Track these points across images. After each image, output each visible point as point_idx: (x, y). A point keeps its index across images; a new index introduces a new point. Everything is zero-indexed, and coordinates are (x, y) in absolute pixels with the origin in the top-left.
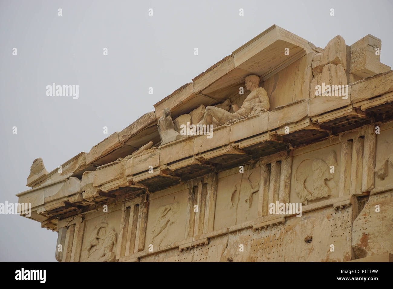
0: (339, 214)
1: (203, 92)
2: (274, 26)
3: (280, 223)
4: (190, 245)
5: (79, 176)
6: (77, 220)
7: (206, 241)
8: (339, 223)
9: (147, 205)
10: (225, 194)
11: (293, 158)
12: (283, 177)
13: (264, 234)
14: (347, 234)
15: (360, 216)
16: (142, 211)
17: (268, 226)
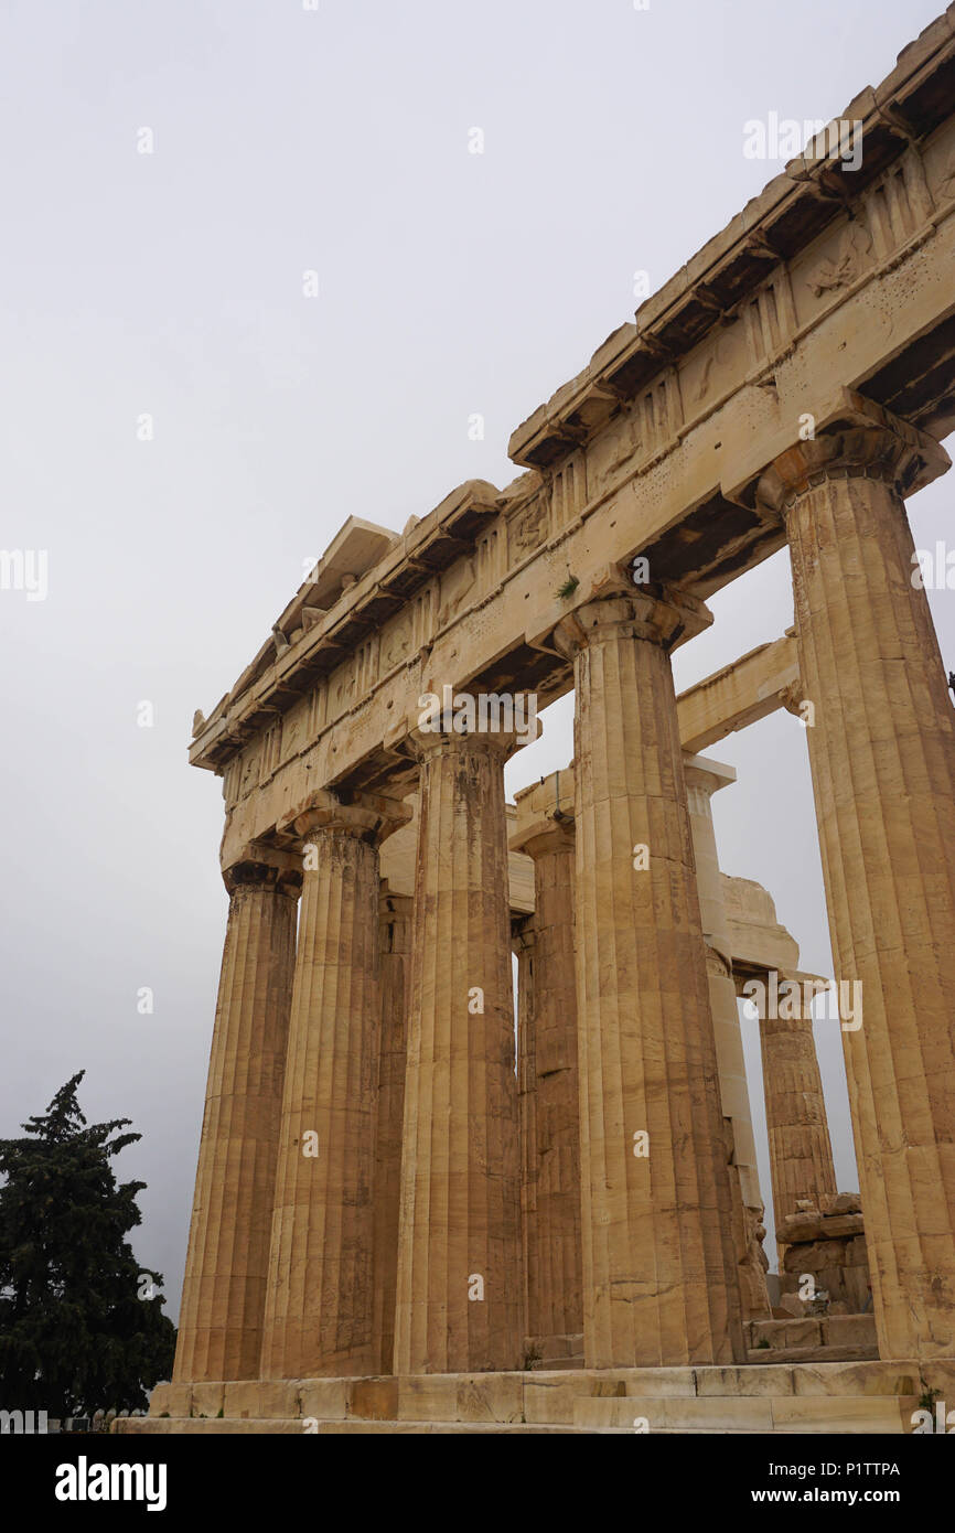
0: (412, 670)
1: (308, 601)
2: (351, 517)
3: (369, 699)
4: (305, 748)
5: (224, 716)
6: (236, 760)
7: (317, 739)
8: (412, 678)
9: (281, 727)
10: (333, 693)
11: (381, 637)
12: (372, 656)
13: (358, 715)
14: (418, 686)
15: (428, 665)
16: (277, 732)
17: (360, 705)
